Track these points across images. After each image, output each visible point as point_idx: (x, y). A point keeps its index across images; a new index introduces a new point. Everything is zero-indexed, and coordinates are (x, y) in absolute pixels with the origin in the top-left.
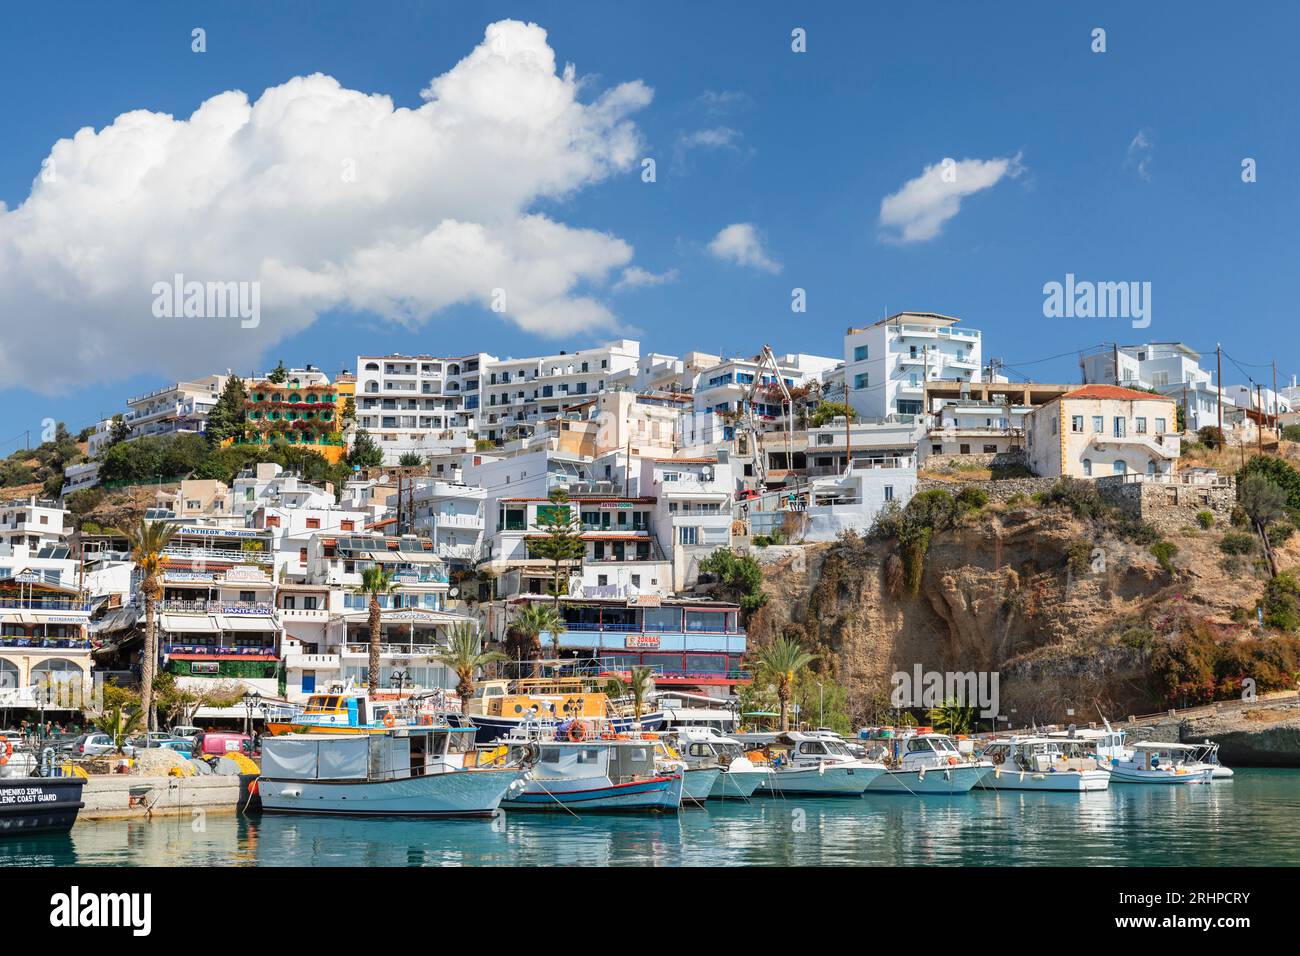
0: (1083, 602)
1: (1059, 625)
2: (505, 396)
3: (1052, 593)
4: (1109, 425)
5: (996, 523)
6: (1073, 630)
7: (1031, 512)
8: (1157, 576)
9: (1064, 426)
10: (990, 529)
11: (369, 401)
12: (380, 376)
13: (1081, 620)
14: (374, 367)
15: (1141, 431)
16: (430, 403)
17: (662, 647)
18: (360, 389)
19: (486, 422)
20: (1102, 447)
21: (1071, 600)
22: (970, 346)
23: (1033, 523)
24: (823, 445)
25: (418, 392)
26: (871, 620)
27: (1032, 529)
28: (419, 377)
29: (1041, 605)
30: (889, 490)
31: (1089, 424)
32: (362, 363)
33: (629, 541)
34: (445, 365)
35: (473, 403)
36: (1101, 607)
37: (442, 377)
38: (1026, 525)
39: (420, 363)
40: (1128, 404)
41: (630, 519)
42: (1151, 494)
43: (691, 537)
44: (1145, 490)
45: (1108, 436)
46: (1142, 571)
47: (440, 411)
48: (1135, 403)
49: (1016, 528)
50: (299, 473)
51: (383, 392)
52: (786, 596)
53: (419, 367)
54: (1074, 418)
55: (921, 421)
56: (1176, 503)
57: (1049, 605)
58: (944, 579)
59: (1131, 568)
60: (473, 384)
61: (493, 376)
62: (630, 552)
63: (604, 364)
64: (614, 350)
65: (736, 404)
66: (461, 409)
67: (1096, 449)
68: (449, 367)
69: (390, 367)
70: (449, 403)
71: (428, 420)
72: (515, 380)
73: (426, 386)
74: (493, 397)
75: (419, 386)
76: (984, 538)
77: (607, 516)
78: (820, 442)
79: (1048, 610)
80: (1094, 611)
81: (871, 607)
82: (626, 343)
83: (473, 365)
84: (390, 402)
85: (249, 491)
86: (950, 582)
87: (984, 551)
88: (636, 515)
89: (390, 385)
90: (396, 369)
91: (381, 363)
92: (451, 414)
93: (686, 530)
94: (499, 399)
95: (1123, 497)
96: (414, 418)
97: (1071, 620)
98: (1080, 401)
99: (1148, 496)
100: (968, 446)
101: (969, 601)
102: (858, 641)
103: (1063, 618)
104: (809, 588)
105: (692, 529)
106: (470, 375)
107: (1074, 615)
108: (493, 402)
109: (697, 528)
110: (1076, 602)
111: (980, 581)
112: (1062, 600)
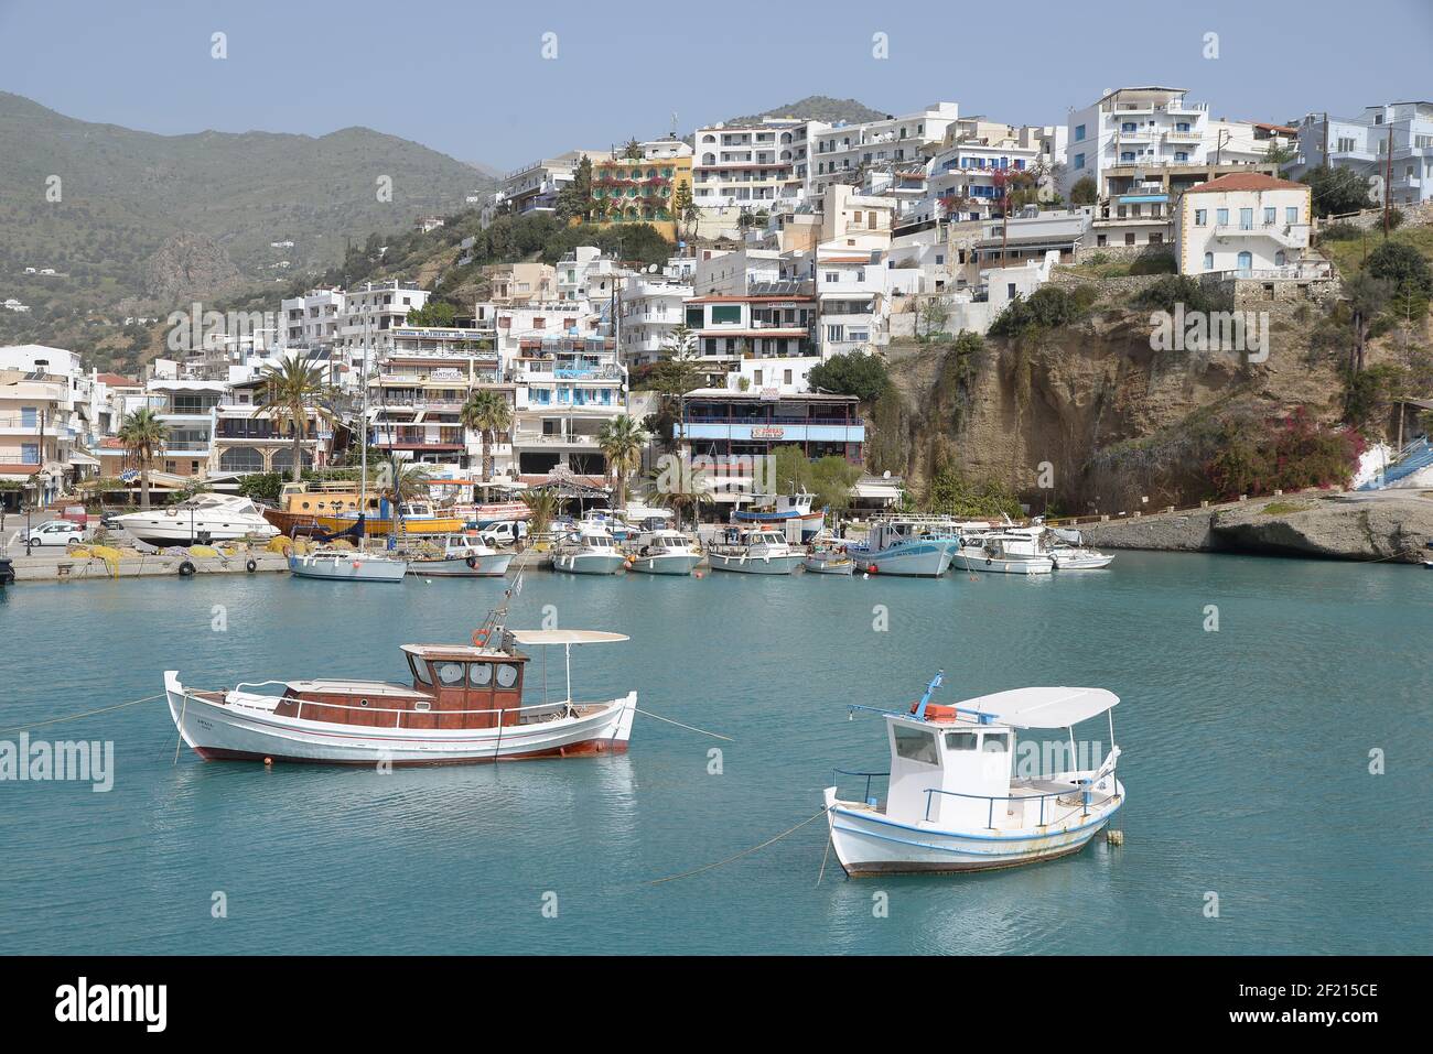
0: (1167, 397)
1: (1141, 418)
2: (832, 164)
3: (1138, 388)
4: (1234, 218)
5: (1097, 321)
6: (1153, 422)
7: (1126, 311)
8: (1238, 372)
9: (1187, 221)
10: (1090, 326)
11: (704, 174)
12: (717, 148)
13: (1161, 414)
14: (712, 139)
15: (1268, 223)
16: (764, 173)
17: (785, 438)
18: (697, 162)
19: (812, 192)
20: (1225, 240)
21: (1153, 394)
22: (1194, 118)
23: (1127, 320)
24: (996, 238)
25: (753, 162)
26: (986, 411)
27: (1126, 327)
28: (755, 147)
29: (1128, 400)
30: (1012, 287)
31: (1212, 218)
32: (699, 136)
33: (791, 338)
34: (778, 133)
35: (802, 171)
36: (1183, 401)
37: (777, 147)
38: (1121, 322)
39: (754, 133)
40: (1256, 194)
41: (797, 317)
42: (1245, 290)
43: (838, 334)
44: (1239, 287)
45: (1234, 229)
46: (1221, 367)
47: (772, 181)
48: (1264, 193)
49: (1115, 324)
50: (616, 255)
51: (720, 163)
52: (914, 388)
53: (754, 138)
54: (1198, 212)
55: (1088, 212)
56: (1273, 299)
57: (1135, 399)
58: (1050, 374)
59: (1211, 365)
60: (802, 152)
61: (821, 144)
62: (793, 347)
63: (920, 129)
64: (930, 114)
65: (960, 189)
66: (792, 178)
67: (1220, 242)
68: (783, 136)
69: (727, 139)
70: (782, 172)
71: (762, 190)
72: (841, 147)
73: (762, 156)
74: (821, 165)
75: (754, 156)
76: (1086, 335)
77: (777, 313)
78: (993, 235)
79: (1134, 404)
80: (1175, 405)
81: (986, 400)
82: (943, 105)
83: (803, 132)
84: (724, 173)
85: (570, 273)
86: (1055, 377)
87: (1086, 343)
88: (803, 312)
89: (727, 156)
90: (733, 141)
91: (717, 135)
92: (782, 183)
93: (833, 327)
94: (826, 168)
95: (1222, 293)
96: (747, 190)
97: (1152, 413)
98: (1204, 194)
99: (1242, 293)
100: (1133, 235)
101: (1073, 392)
102: (975, 430)
103: (1146, 411)
104: (932, 382)
105: (838, 327)
106: (800, 143)
107: (1154, 408)
108: (821, 171)
109: (842, 326)
110: (1158, 396)
111: (1082, 376)
112: (1146, 395)
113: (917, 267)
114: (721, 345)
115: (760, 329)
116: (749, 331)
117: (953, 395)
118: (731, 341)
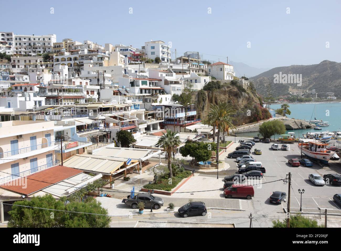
1: (238, 107)
2: (20, 44)
3: (236, 101)
6: (240, 107)
7: (231, 86)
9: (224, 70)
10: (225, 89)
15: (230, 71)
17: (190, 115)
23: (232, 88)
24: (171, 68)
26: (206, 106)
27: (231, 89)
29: (234, 103)
31: (227, 70)
33: (158, 89)
35: (11, 44)
44: (243, 83)
49: (229, 89)
55: (187, 65)
56: (245, 85)
61: (16, 38)
63: (50, 39)
64: (52, 36)
65: (129, 56)
66: (8, 45)
67: (227, 74)
68: (1, 34)
70: (3, 43)
72: (23, 40)
74: (17, 43)
76: (224, 91)
79: (236, 104)
87: (224, 93)
93: (173, 87)
98: (226, 65)
102: (204, 110)
103: (239, 105)
104: (197, 100)
106: (9, 37)
109: (175, 87)
111: (223, 99)
112: (238, 102)
113: (146, 73)
114: (144, 91)
115: (152, 87)
116: (149, 88)
117: (202, 103)
118: (145, 90)
